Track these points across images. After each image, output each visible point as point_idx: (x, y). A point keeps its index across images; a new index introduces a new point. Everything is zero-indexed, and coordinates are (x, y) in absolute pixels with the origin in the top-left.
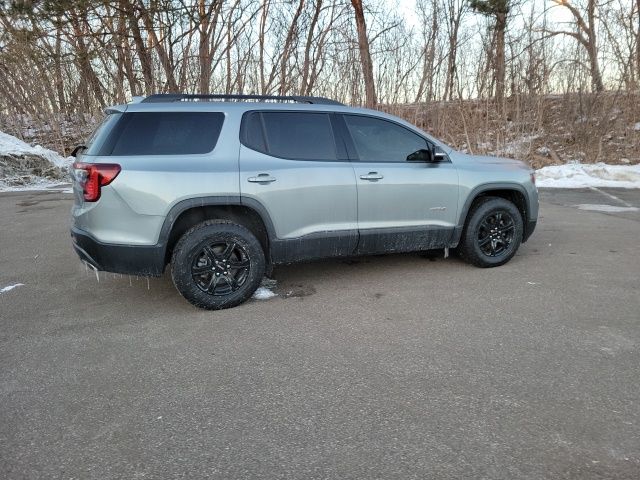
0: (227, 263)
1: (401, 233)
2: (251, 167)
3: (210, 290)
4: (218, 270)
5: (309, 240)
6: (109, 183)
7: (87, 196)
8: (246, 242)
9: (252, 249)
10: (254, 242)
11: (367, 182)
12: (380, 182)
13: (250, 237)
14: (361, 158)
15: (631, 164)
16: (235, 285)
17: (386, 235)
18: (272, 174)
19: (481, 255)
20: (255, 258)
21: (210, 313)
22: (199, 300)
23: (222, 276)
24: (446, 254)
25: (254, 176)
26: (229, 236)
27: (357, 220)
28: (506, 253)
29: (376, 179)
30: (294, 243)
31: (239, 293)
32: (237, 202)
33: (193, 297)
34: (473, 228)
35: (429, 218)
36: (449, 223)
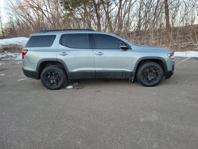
0: (55, 77)
1: (111, 72)
2: (61, 51)
5: (79, 73)
6: (25, 54)
8: (59, 72)
13: (61, 70)
14: (97, 48)
16: (57, 84)
17: (105, 73)
19: (144, 82)
23: (54, 81)
25: (61, 53)
26: (54, 70)
27: (95, 67)
28: (156, 82)
29: (101, 55)
30: (74, 73)
32: (56, 60)
34: (140, 72)
35: (122, 68)
36: (129, 70)
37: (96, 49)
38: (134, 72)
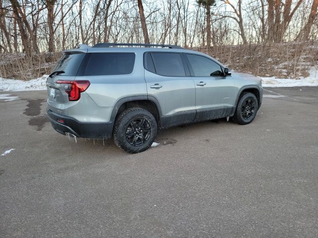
0: (141, 129)
1: (213, 110)
2: (151, 81)
3: (134, 144)
4: (137, 133)
6: (84, 91)
7: (71, 98)
8: (150, 118)
9: (152, 122)
10: (153, 118)
11: (199, 87)
12: (205, 86)
13: (151, 115)
15: (270, 76)
16: (144, 140)
18: (161, 84)
19: (243, 119)
20: (153, 126)
21: (134, 155)
22: (129, 149)
23: (138, 136)
24: (228, 120)
25: (153, 85)
26: (142, 115)
27: (195, 105)
28: (251, 117)
29: (202, 85)
30: (170, 118)
31: (146, 144)
32: (146, 98)
33: (126, 148)
34: (240, 107)
35: (224, 103)
36: (231, 105)
37: (194, 76)
38: (235, 106)
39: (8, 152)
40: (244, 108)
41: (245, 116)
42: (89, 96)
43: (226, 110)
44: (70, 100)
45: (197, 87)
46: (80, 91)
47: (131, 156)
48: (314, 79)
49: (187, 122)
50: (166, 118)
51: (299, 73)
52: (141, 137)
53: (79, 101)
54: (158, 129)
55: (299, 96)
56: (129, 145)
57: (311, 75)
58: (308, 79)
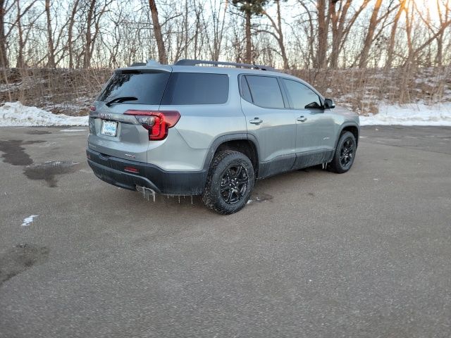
0: (237, 181)
2: (250, 113)
3: (229, 201)
4: (232, 186)
6: (173, 126)
7: (153, 136)
8: (248, 165)
9: (250, 170)
10: (251, 165)
11: (301, 123)
13: (249, 161)
18: (261, 118)
19: (341, 166)
20: (251, 176)
22: (223, 208)
23: (234, 190)
25: (253, 119)
27: (295, 147)
28: (349, 164)
31: (242, 201)
33: (220, 206)
34: (339, 150)
35: (324, 144)
36: (330, 147)
38: (334, 149)
39: (29, 220)
40: (342, 151)
41: (343, 161)
42: (179, 133)
43: (325, 153)
44: (151, 139)
45: (298, 122)
46: (167, 126)
47: (226, 218)
48: (386, 116)
49: (285, 170)
50: (265, 164)
51: (367, 109)
52: (236, 191)
53: (165, 140)
54: (255, 180)
55: (379, 137)
56: (223, 202)
57: (380, 111)
58: (378, 116)
